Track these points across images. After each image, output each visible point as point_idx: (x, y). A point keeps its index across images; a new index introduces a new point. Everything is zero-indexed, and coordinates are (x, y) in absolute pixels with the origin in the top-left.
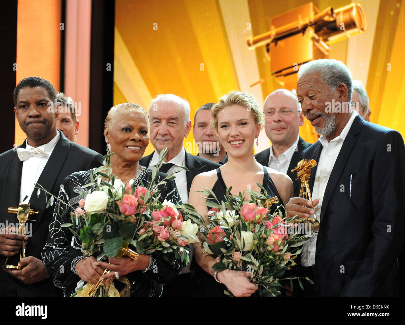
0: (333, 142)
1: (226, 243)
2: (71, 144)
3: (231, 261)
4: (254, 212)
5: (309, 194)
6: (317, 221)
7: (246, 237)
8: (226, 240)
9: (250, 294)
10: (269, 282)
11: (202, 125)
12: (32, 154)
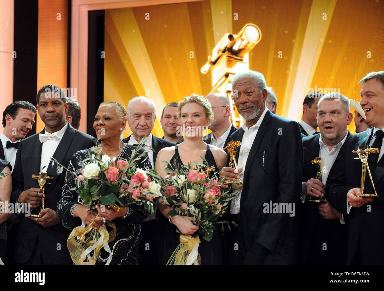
0: (251, 128)
1: (177, 197)
2: (75, 131)
3: (180, 209)
4: (196, 176)
5: (236, 165)
6: (241, 183)
7: (190, 193)
8: (177, 195)
9: (193, 232)
10: (206, 224)
11: (168, 116)
12: (49, 138)
